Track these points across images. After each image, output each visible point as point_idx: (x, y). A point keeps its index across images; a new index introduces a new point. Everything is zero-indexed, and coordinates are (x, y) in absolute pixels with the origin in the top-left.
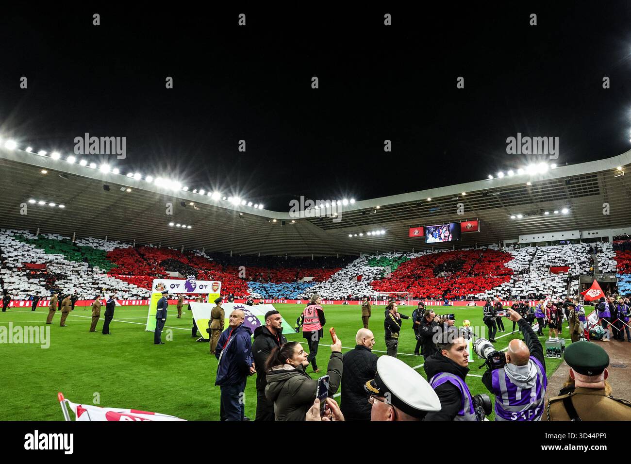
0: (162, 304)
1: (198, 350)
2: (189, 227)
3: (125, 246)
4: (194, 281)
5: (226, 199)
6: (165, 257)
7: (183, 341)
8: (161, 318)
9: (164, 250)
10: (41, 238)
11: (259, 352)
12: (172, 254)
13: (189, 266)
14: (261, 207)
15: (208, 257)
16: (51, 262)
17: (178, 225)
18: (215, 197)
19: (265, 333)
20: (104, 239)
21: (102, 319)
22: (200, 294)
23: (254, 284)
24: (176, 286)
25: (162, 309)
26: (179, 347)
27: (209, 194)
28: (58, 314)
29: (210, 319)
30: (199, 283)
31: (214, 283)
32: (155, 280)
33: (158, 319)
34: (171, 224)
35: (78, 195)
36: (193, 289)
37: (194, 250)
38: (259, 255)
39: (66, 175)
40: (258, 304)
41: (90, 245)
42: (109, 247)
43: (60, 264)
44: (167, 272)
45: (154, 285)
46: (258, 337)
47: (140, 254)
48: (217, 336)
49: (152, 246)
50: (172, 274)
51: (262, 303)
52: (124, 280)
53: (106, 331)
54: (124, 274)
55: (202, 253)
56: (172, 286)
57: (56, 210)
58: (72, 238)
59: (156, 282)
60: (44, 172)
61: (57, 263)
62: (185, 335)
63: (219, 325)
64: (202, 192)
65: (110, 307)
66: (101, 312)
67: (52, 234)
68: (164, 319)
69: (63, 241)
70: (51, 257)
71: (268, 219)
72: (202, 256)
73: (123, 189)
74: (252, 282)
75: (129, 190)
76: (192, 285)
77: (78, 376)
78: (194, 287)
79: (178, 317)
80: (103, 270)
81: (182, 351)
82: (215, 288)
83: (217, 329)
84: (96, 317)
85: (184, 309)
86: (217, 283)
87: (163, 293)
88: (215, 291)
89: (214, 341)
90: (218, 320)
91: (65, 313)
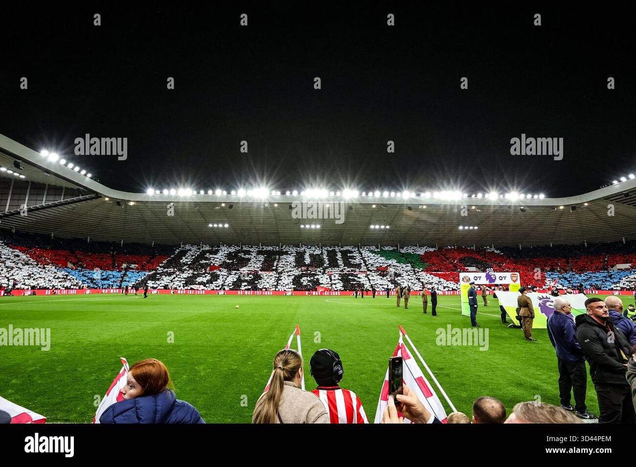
0: (472, 293)
1: (512, 335)
2: (476, 228)
3: (432, 250)
4: (493, 273)
5: (503, 197)
6: (462, 256)
7: (496, 325)
8: (473, 304)
9: (460, 250)
10: (382, 250)
11: (586, 341)
12: (467, 252)
13: (483, 261)
14: (542, 196)
15: (498, 252)
16: (390, 265)
17: (466, 228)
18: (492, 197)
19: (590, 321)
20: (416, 246)
21: (430, 304)
22: (501, 285)
23: (552, 274)
24: (478, 278)
25: (472, 297)
26: (494, 330)
27: (487, 196)
28: (402, 300)
29: (517, 306)
30: (498, 275)
31: (513, 274)
32: (460, 274)
33: (471, 306)
34: (461, 228)
35: (395, 218)
36: (494, 281)
37: (485, 248)
38: (551, 245)
39: (385, 205)
40: (566, 294)
41: (409, 251)
42: (421, 252)
43: (395, 266)
44: (466, 268)
45: (461, 278)
46: (581, 325)
47: (443, 255)
48: (528, 323)
49: (450, 247)
50: (470, 269)
51: (571, 293)
52: (436, 275)
53: (434, 313)
54: (435, 271)
55: (493, 249)
56: (475, 278)
57: (385, 230)
58: (398, 248)
59: (462, 275)
60: (374, 206)
61: (394, 266)
62: (496, 321)
63: (529, 313)
64: (480, 195)
65: (434, 295)
66: (428, 299)
67: (387, 246)
68: (476, 306)
69: (394, 250)
70: (390, 262)
71: (553, 207)
72: (493, 252)
73: (420, 207)
74: (550, 273)
75: (425, 207)
76: (492, 276)
77: (426, 344)
78: (494, 278)
79: (485, 305)
80: (421, 269)
81: (498, 334)
82: (514, 279)
83: (528, 317)
84: (425, 302)
85: (490, 298)
86: (516, 274)
87: (471, 284)
88: (515, 281)
89: (527, 328)
90: (527, 308)
91: (406, 299)
